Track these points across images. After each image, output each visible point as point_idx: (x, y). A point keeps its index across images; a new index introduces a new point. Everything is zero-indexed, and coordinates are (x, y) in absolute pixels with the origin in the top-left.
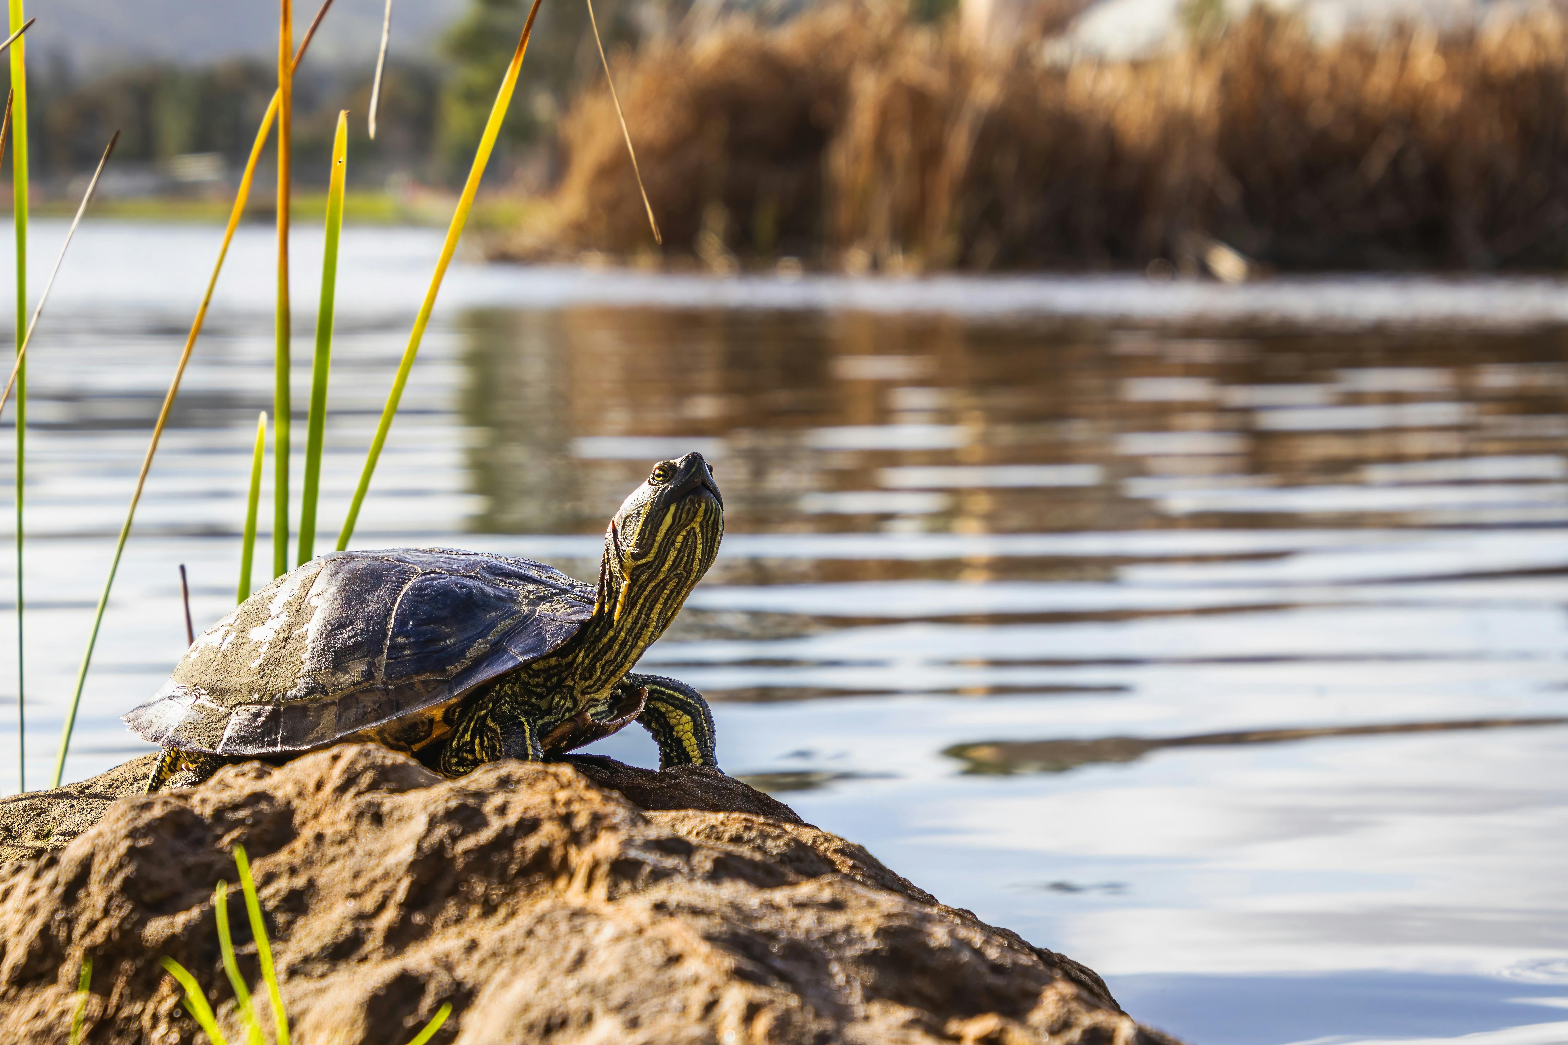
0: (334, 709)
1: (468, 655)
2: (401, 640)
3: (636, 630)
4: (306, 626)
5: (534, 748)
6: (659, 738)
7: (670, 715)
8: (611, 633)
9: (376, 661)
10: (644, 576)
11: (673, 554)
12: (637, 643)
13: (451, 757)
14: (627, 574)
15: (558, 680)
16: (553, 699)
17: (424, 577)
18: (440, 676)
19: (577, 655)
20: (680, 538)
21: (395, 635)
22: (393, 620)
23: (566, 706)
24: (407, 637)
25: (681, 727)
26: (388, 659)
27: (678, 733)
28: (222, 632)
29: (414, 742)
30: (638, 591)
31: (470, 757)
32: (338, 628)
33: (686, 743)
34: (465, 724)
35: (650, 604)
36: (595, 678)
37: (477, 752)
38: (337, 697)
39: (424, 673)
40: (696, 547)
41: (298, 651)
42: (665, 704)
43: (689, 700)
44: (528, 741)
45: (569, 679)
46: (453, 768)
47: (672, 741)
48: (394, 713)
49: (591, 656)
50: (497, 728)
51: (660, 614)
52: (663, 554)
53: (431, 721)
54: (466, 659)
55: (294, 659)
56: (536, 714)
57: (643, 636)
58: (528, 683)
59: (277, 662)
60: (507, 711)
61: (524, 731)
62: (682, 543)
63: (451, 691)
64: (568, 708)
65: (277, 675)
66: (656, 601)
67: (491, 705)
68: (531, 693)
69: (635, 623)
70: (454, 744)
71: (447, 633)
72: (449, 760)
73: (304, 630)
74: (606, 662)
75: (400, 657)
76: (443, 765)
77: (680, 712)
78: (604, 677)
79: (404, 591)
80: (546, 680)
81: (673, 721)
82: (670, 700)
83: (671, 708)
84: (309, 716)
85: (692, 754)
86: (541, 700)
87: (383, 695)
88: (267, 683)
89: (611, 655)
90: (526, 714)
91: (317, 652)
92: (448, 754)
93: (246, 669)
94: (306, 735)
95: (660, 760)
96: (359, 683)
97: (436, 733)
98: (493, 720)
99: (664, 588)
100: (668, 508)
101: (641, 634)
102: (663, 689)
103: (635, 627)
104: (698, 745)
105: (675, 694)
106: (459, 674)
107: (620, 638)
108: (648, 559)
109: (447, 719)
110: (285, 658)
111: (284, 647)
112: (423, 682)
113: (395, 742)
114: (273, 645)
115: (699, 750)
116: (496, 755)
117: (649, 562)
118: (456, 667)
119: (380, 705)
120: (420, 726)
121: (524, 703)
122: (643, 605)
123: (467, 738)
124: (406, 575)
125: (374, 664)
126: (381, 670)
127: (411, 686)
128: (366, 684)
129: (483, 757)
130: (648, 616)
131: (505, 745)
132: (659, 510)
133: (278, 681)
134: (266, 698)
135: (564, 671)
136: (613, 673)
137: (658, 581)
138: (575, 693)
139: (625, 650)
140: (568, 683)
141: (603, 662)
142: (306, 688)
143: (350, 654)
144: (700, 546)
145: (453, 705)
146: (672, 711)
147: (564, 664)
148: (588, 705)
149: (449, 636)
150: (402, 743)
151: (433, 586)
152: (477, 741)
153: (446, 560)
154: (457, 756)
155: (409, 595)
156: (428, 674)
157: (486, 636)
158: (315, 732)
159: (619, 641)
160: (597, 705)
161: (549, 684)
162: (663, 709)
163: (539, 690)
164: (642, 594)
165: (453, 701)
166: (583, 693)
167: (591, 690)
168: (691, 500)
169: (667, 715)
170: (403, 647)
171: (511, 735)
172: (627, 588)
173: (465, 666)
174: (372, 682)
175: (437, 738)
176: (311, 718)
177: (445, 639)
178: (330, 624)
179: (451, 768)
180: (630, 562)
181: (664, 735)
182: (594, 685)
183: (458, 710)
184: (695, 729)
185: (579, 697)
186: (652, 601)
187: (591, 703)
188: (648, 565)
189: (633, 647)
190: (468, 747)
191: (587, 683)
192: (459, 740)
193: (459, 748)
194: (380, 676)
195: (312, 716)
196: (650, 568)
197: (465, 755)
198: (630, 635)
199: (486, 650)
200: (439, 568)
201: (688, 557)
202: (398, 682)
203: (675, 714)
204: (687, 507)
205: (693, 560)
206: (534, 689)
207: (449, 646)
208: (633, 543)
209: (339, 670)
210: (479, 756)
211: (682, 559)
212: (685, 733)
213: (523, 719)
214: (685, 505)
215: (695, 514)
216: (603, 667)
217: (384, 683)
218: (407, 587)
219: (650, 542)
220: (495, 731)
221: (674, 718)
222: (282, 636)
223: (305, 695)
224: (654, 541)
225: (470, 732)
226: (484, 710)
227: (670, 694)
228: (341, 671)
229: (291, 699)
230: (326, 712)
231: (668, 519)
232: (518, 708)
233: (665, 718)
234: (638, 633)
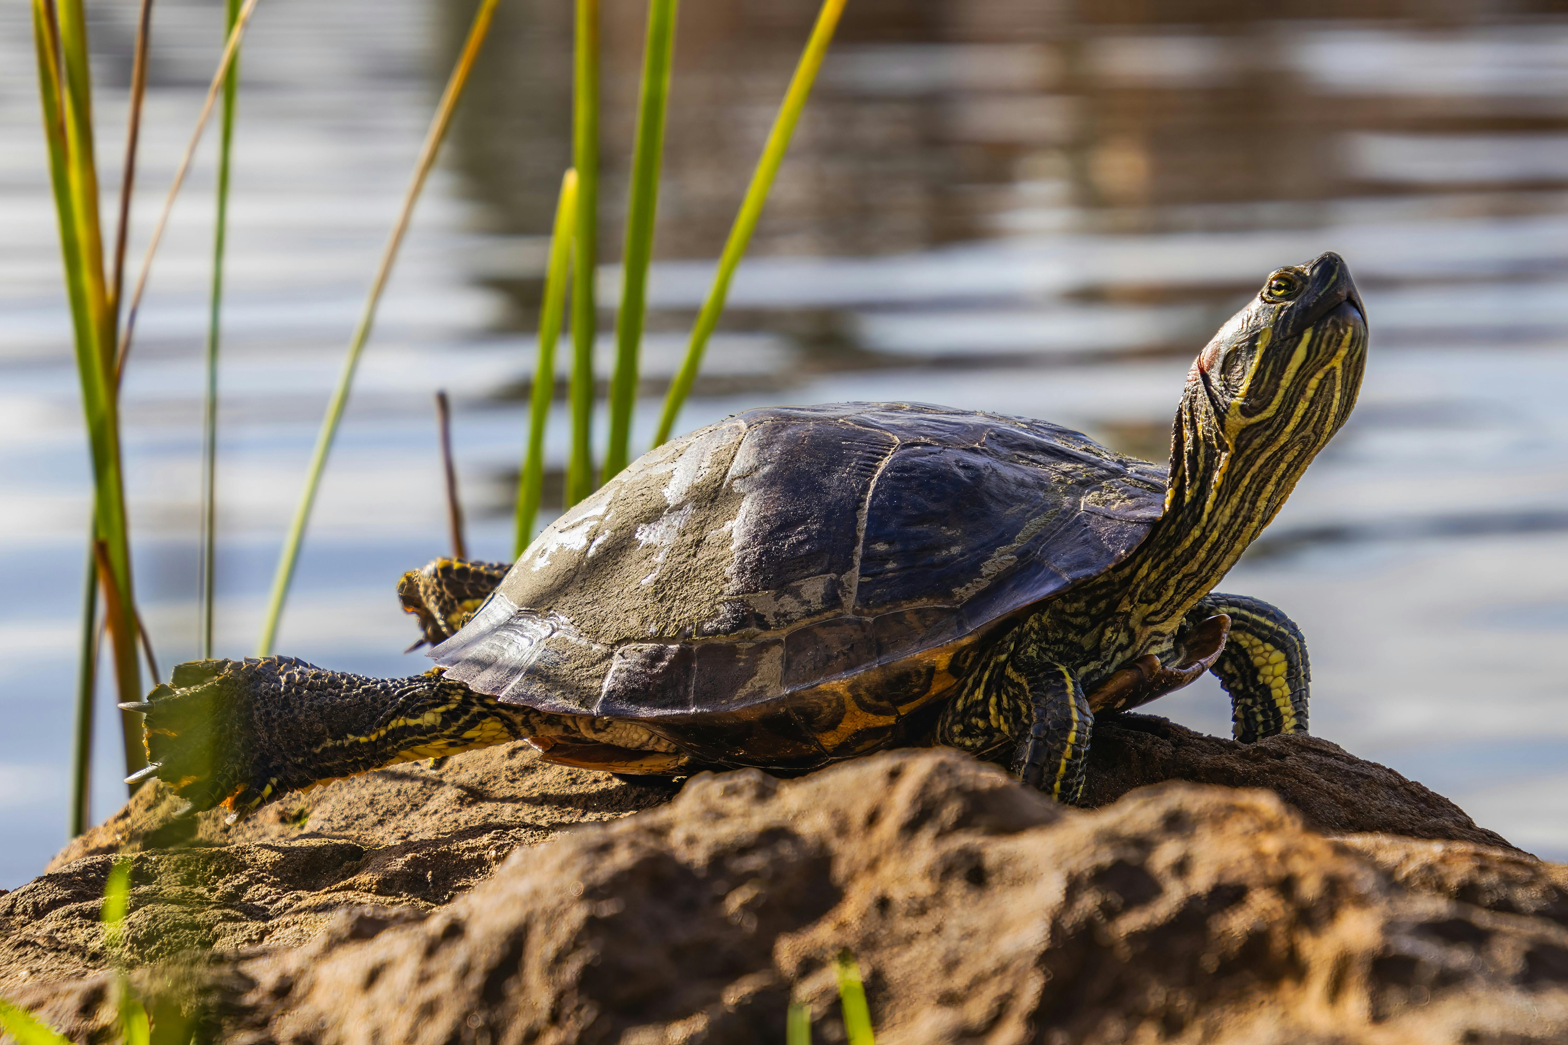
0: (778, 651)
1: (984, 571)
2: (881, 547)
3: (1235, 527)
4: (729, 524)
5: (1080, 711)
6: (1233, 685)
7: (1255, 651)
8: (1196, 533)
9: (844, 578)
10: (1257, 441)
11: (1302, 407)
12: (1233, 546)
13: (954, 723)
14: (1231, 440)
15: (1108, 604)
16: (1102, 634)
17: (906, 451)
18: (944, 603)
19: (1140, 566)
20: (1314, 383)
21: (871, 539)
22: (865, 518)
23: (1117, 643)
24: (890, 543)
25: (1270, 669)
26: (862, 576)
27: (1265, 676)
28: (586, 528)
29: (902, 703)
30: (1243, 466)
31: (981, 724)
32: (781, 528)
33: (1276, 693)
34: (976, 673)
35: (1258, 485)
36: (1165, 598)
37: (991, 717)
38: (783, 633)
39: (920, 598)
40: (1333, 396)
41: (717, 562)
42: (1249, 636)
43: (1282, 629)
44: (1072, 701)
45: (1126, 601)
46: (957, 740)
47: (1256, 689)
48: (874, 659)
49: (1161, 568)
50: (1023, 681)
51: (1269, 501)
52: (1289, 407)
53: (931, 671)
54: (982, 577)
55: (712, 573)
56: (1076, 658)
57: (1243, 535)
58: (1063, 611)
59: (686, 578)
60: (1034, 654)
61: (1065, 686)
62: (1317, 390)
63: (961, 626)
64: (1121, 645)
65: (685, 597)
66: (1266, 480)
67: (1012, 646)
68: (1066, 626)
69: (1235, 516)
70: (960, 704)
71: (949, 537)
72: (950, 728)
73: (726, 529)
74: (1184, 576)
75: (881, 573)
76: (941, 736)
77: (1269, 647)
78: (1178, 598)
79: (879, 472)
80: (1089, 604)
81: (1258, 661)
82: (1254, 628)
83: (1257, 641)
84: (739, 660)
85: (1283, 710)
86: (1083, 636)
87: (856, 630)
88: (670, 609)
89: (1194, 566)
90: (1063, 658)
91: (750, 563)
92: (950, 719)
93: (633, 586)
94: (734, 689)
95: (1235, 719)
96: (818, 612)
97: (936, 688)
98: (1016, 669)
99: (1281, 459)
100: (1300, 336)
101: (1241, 532)
102: (1245, 613)
103: (1234, 523)
104: (1292, 696)
105: (1262, 620)
106: (972, 600)
107: (1210, 539)
108: (1267, 414)
109: (954, 668)
110: (697, 572)
111: (695, 555)
112: (918, 612)
113: (874, 702)
114: (676, 552)
115: (1293, 704)
116: (1023, 723)
117: (1268, 419)
118: (967, 589)
119: (852, 646)
120: (914, 679)
121: (1057, 642)
122: (1249, 488)
123: (979, 695)
124: (878, 448)
125: (841, 584)
126: (850, 593)
127: (899, 618)
128: (829, 615)
129: (1000, 725)
130: (1253, 503)
131: (1037, 707)
132: (1286, 339)
133: (688, 607)
134: (670, 631)
135: (1116, 592)
136: (1192, 591)
137: (1274, 449)
138: (1131, 622)
139: (1215, 557)
140: (1125, 609)
141: (1180, 576)
142: (734, 619)
143: (802, 567)
144: (1338, 395)
145: (965, 647)
146: (1257, 646)
147: (1117, 580)
148: (1149, 641)
149: (953, 542)
150: (885, 704)
151: (923, 465)
152: (993, 700)
153: (932, 424)
154: (961, 722)
155: (887, 478)
156: (925, 599)
157: (1009, 541)
158: (749, 685)
159: (1207, 545)
160: (1161, 642)
161: (1094, 611)
162: (1245, 643)
163: (1079, 620)
164: (1247, 471)
165: (966, 641)
166: (1145, 623)
167: (1157, 619)
168: (1333, 322)
169: (1249, 652)
170: (884, 558)
171: (1045, 692)
172: (1228, 461)
173: (982, 588)
174: (838, 611)
175: (936, 695)
176: (741, 664)
177: (948, 546)
178: (768, 522)
179: (953, 740)
180: (1238, 419)
181: (1244, 681)
182: (1163, 609)
183: (972, 654)
184: (1289, 673)
185: (1138, 629)
186: (1261, 482)
187: (1154, 638)
188: (1266, 424)
189: (1226, 552)
190: (980, 709)
191: (1152, 608)
192: (966, 698)
193: (966, 709)
194: (850, 601)
195: (744, 661)
196: (1266, 429)
197: (974, 720)
198: (1226, 535)
199: (1012, 563)
200: (926, 436)
201: (1322, 410)
202: (879, 611)
203: (1261, 649)
204: (1328, 334)
205: (1327, 416)
206: (1071, 619)
207: (953, 558)
208: (1243, 389)
209: (786, 592)
210: (994, 724)
211: (1314, 413)
212: (1275, 677)
213: (1063, 669)
214: (1326, 329)
215: (1339, 343)
216: (1179, 582)
217: (855, 612)
218: (884, 464)
219: (1272, 387)
220: (1019, 685)
221: (1261, 655)
222: (689, 538)
223: (733, 629)
224: (1277, 386)
225: (982, 687)
226: (1002, 654)
227: (1254, 620)
228: (790, 593)
229: (710, 634)
230: (766, 656)
231: (1300, 353)
232: (1049, 649)
233: (1246, 656)
234: (1238, 530)
